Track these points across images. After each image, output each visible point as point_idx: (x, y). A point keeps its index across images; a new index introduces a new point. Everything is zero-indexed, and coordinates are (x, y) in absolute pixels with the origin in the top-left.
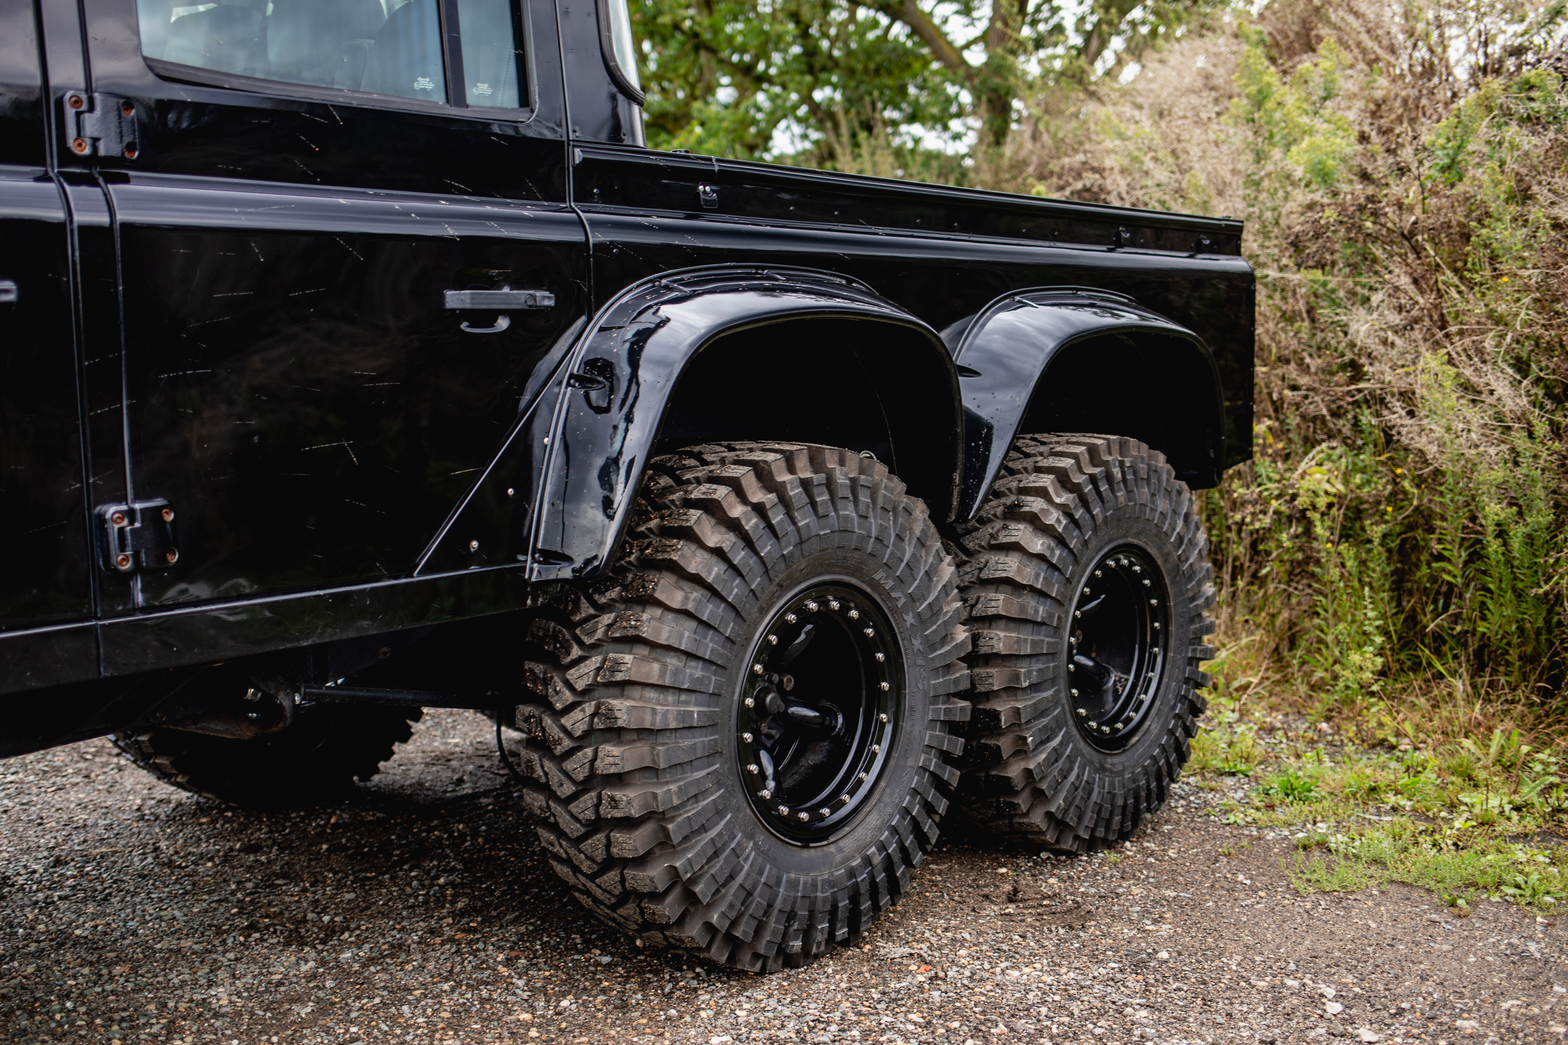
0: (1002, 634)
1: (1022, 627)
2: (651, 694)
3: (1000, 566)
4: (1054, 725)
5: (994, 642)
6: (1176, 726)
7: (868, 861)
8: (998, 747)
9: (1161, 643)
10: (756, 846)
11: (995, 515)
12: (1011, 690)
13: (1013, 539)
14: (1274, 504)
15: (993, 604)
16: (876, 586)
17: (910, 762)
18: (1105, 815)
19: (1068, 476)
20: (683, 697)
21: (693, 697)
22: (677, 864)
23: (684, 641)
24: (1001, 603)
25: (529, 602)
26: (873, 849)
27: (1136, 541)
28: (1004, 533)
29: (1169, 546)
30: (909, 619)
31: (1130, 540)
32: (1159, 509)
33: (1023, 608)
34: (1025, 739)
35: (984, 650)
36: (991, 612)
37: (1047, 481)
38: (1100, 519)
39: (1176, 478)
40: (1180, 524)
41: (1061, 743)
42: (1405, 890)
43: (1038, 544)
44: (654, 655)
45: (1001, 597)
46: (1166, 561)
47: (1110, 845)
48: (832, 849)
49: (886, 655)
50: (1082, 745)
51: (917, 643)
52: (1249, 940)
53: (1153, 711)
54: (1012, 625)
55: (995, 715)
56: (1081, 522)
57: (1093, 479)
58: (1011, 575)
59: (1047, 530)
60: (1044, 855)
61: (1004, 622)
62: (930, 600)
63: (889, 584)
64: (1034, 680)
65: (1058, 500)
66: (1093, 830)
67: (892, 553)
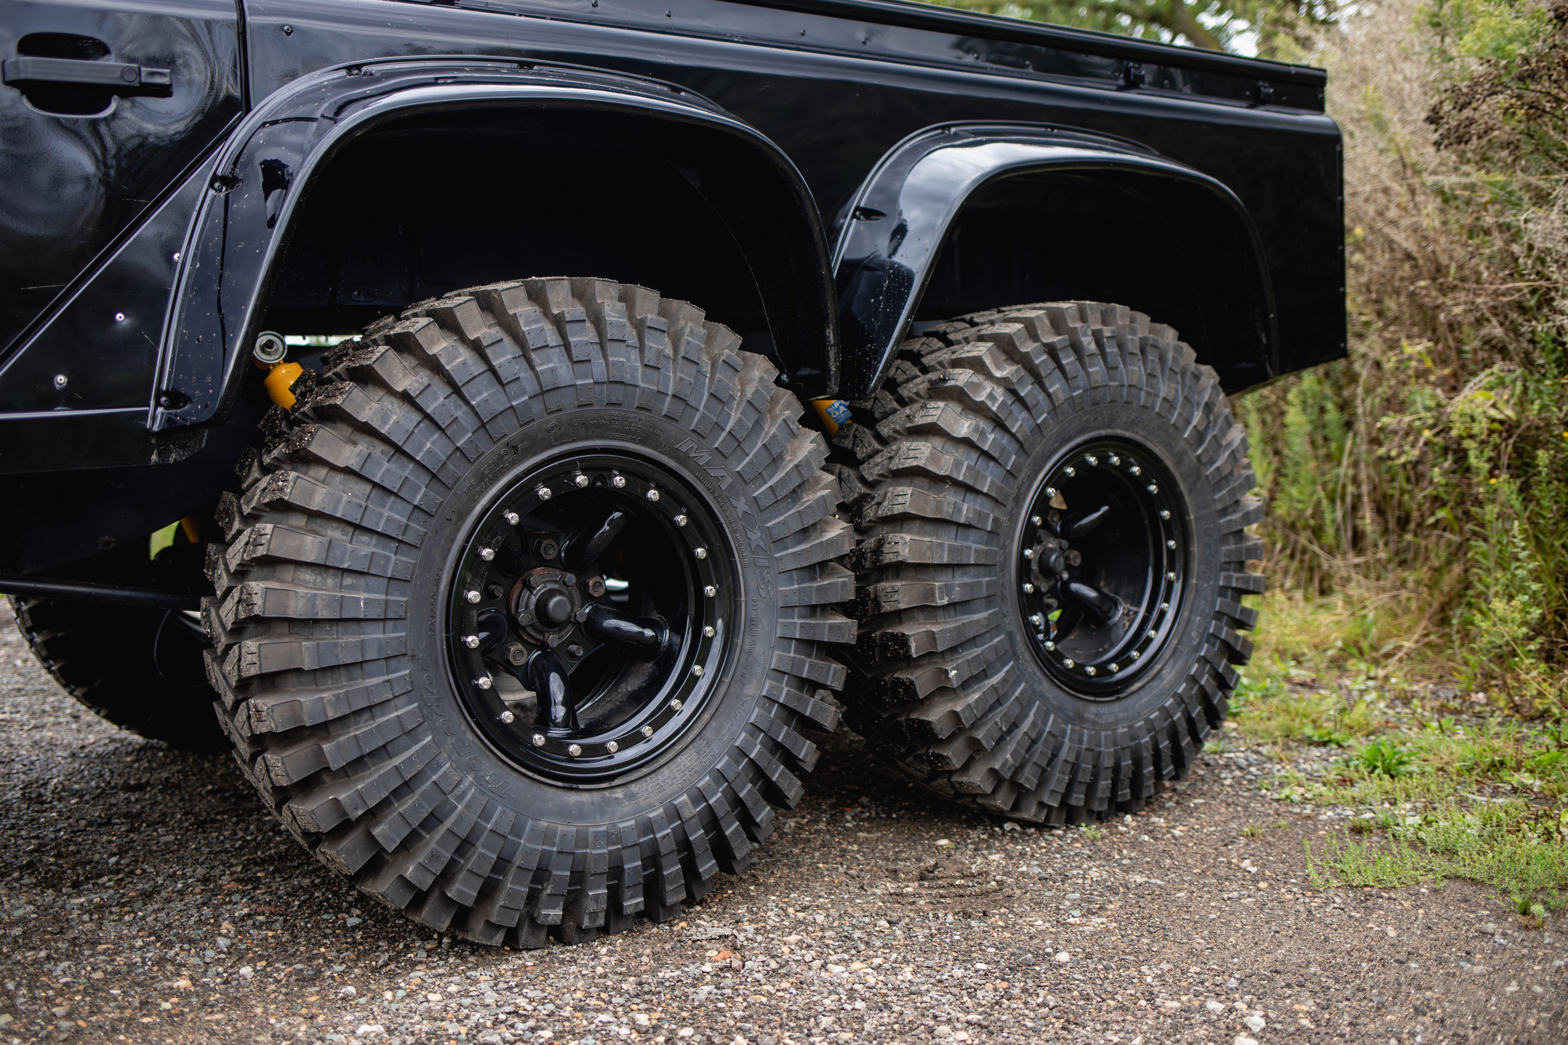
0: (908, 537)
1: (942, 530)
2: (307, 576)
3: (912, 454)
4: (992, 658)
5: (899, 548)
6: (1200, 672)
7: (674, 813)
8: (912, 682)
9: (1179, 565)
10: (479, 781)
11: (917, 394)
12: (927, 610)
13: (929, 420)
14: (1427, 434)
15: (900, 500)
16: (683, 459)
17: (750, 690)
18: (1085, 777)
19: (1013, 344)
20: (348, 580)
21: (361, 581)
22: (341, 797)
23: (341, 506)
24: (908, 498)
25: (154, 457)
26: (685, 797)
27: (1127, 434)
28: (922, 413)
29: (1182, 443)
30: (741, 505)
31: (1119, 432)
32: (1162, 394)
33: (939, 506)
34: (946, 672)
35: (888, 558)
36: (898, 509)
37: (981, 350)
38: (1060, 397)
39: (1198, 361)
40: (1197, 417)
41: (1004, 680)
42: (1468, 890)
43: (964, 427)
44: (314, 526)
45: (909, 491)
46: (1179, 463)
47: (1100, 818)
48: (619, 794)
49: (708, 551)
50: (1045, 686)
51: (755, 537)
52: (1199, 942)
53: (1167, 653)
54: (928, 528)
55: (902, 641)
56: (1030, 401)
57: (1052, 351)
58: (921, 463)
59: (978, 409)
60: (1008, 826)
61: (917, 524)
62: (771, 482)
63: (704, 459)
64: (957, 597)
65: (998, 374)
66: (1066, 796)
67: (703, 417)
